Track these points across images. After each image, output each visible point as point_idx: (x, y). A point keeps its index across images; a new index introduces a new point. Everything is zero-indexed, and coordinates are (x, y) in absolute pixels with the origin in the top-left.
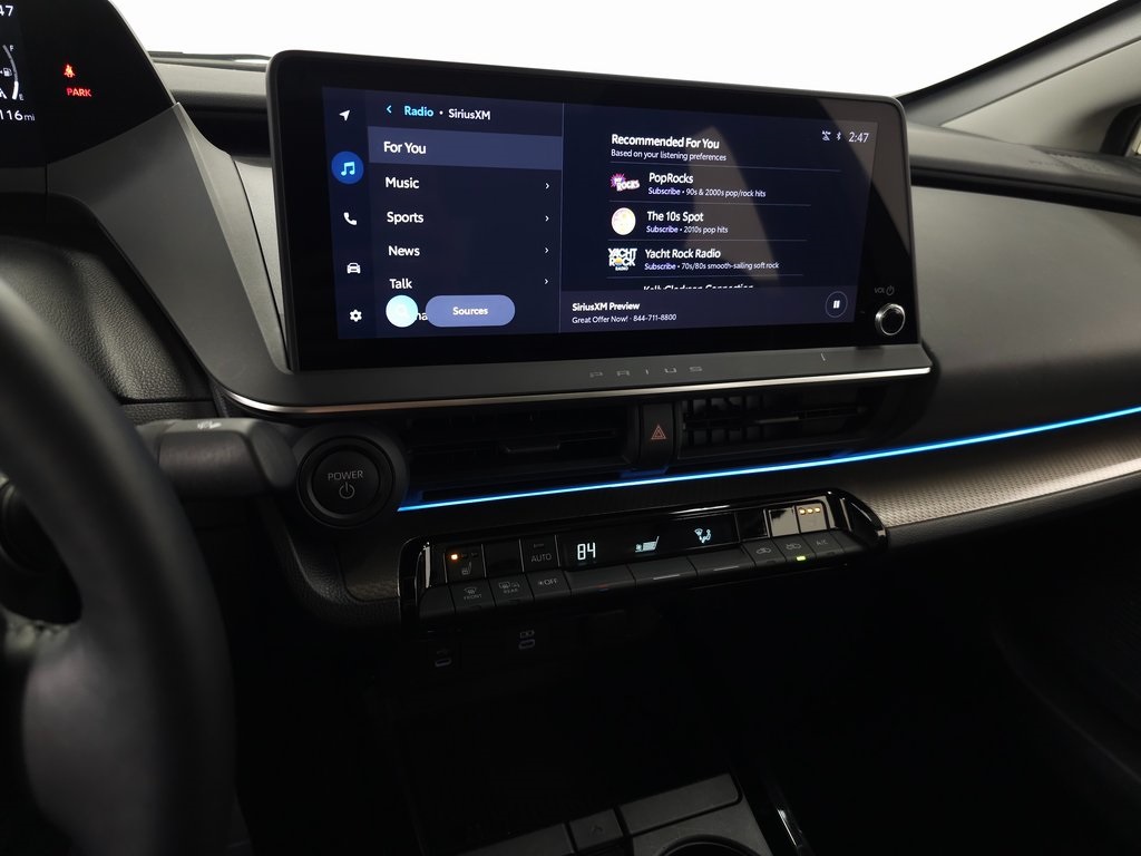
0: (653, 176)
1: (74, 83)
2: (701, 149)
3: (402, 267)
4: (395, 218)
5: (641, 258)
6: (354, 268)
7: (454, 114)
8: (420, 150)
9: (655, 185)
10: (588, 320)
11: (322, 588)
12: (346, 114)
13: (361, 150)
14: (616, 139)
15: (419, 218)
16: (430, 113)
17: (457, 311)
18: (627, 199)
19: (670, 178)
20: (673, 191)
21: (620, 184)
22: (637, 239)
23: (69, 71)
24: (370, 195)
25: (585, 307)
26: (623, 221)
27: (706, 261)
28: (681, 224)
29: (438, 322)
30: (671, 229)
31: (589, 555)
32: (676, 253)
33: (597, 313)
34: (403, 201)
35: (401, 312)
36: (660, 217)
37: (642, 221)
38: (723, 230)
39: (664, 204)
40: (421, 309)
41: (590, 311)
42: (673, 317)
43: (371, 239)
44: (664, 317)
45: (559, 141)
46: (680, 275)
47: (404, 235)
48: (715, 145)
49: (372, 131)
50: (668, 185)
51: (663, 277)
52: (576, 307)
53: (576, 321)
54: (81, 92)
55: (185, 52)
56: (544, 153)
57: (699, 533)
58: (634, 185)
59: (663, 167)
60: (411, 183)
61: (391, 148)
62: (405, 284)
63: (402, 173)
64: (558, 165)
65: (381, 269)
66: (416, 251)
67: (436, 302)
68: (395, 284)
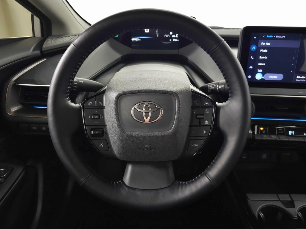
3: (261, 67)
4: (261, 58)
6: (251, 67)
7: (277, 37)
8: (269, 44)
10: (300, 80)
12: (255, 38)
13: (257, 44)
15: (266, 58)
16: (272, 37)
17: (270, 77)
24: (257, 53)
25: (300, 77)
29: (266, 79)
31: (292, 134)
33: (303, 79)
34: (263, 54)
35: (259, 77)
40: (263, 76)
43: (255, 63)
45: (299, 41)
47: (262, 61)
49: (260, 41)
52: (298, 77)
53: (297, 80)
56: (295, 44)
60: (266, 51)
61: (263, 44)
62: (261, 71)
63: (264, 49)
64: (299, 47)
65: (257, 67)
66: (264, 64)
67: (266, 75)
68: (259, 71)
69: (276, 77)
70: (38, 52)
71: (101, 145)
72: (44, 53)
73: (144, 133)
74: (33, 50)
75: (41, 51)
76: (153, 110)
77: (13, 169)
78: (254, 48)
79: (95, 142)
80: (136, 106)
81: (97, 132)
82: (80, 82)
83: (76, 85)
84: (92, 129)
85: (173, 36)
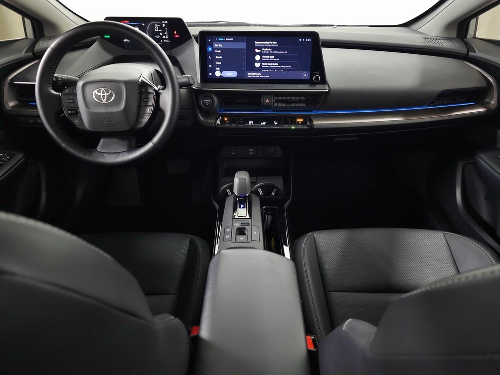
0: (263, 49)
1: (176, 34)
2: (273, 44)
3: (218, 66)
4: (217, 57)
5: (261, 65)
6: (210, 66)
7: (227, 39)
8: (221, 46)
9: (264, 51)
11: (201, 118)
12: (210, 40)
13: (212, 46)
14: (256, 42)
15: (221, 57)
16: (223, 39)
17: (227, 74)
18: (258, 53)
19: (267, 49)
20: (267, 52)
21: (257, 51)
22: (261, 61)
23: (175, 32)
24: (213, 54)
25: (250, 74)
26: (258, 58)
27: (275, 66)
28: (269, 58)
29: (224, 76)
30: (267, 59)
31: (252, 123)
32: (269, 64)
33: (253, 75)
34: (218, 54)
35: (218, 74)
36: (265, 57)
37: (261, 58)
38: (278, 59)
39: (265, 54)
40: (221, 73)
41: (251, 75)
42: (268, 77)
43: (213, 61)
44: (266, 77)
45: (245, 43)
46: (269, 68)
47: (219, 60)
48: (276, 43)
49: (213, 43)
50: (266, 51)
51: (266, 69)
52: (249, 74)
53: (249, 76)
54: (177, 36)
55: (205, 21)
56: (242, 45)
57: (275, 122)
58: (260, 51)
59: (265, 47)
60: (220, 51)
61: (217, 45)
62: (219, 69)
63: (218, 50)
64: (245, 48)
65: (215, 66)
66: (220, 63)
67: (224, 72)
68: (217, 69)
69: (232, 74)
70: (30, 54)
71: (77, 121)
72: (36, 54)
73: (102, 110)
74: (26, 52)
75: (34, 54)
76: (107, 94)
77: (15, 155)
78: (210, 49)
79: (72, 119)
80: (96, 91)
81: (72, 112)
82: (63, 78)
83: (60, 80)
84: (69, 110)
85: (164, 37)
